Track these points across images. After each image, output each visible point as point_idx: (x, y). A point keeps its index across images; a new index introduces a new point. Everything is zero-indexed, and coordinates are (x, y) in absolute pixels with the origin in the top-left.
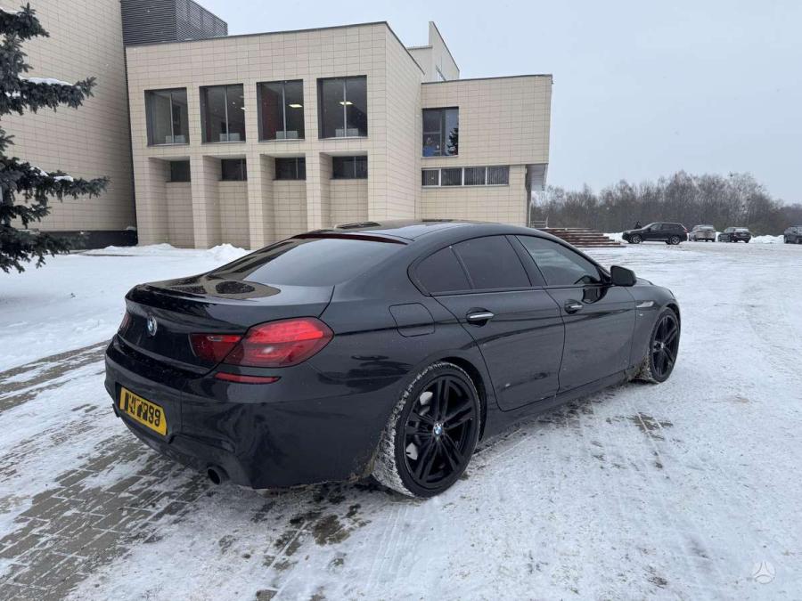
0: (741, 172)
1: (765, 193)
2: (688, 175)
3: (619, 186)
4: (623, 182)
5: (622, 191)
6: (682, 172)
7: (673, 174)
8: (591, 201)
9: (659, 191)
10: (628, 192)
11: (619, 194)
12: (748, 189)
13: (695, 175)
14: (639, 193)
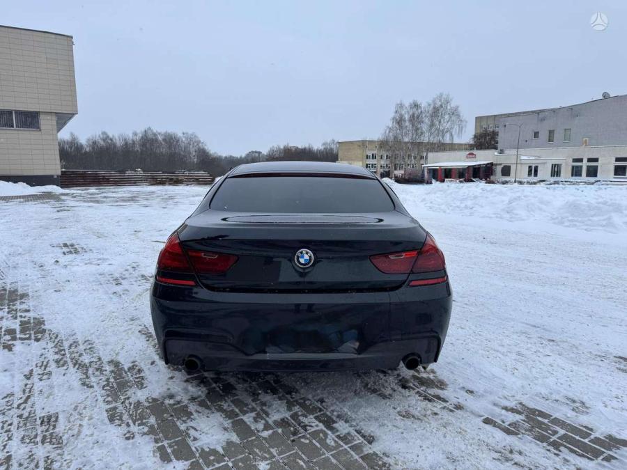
0: (190, 132)
1: (206, 147)
2: (155, 131)
3: (101, 136)
4: (104, 133)
5: (104, 140)
6: (149, 129)
7: (143, 130)
8: (79, 148)
9: (133, 141)
10: (109, 141)
11: (102, 143)
12: (195, 144)
13: (159, 131)
14: (119, 143)
